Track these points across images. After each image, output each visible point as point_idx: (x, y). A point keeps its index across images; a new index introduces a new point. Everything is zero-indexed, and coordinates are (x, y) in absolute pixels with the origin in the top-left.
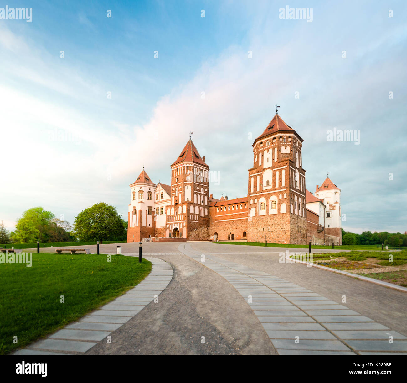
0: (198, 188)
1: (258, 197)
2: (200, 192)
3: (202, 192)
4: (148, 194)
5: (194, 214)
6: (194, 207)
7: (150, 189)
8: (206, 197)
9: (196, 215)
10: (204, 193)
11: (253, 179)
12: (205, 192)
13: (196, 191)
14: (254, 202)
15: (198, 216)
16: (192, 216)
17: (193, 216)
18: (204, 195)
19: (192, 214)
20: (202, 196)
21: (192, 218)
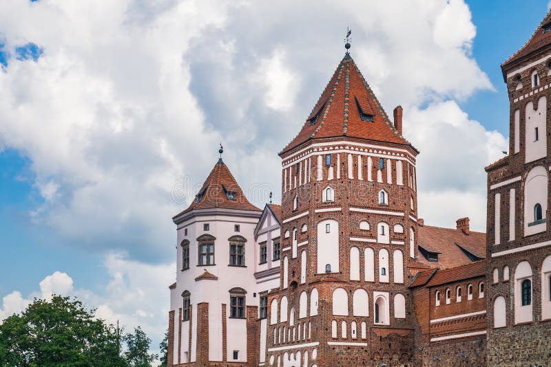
0: (364, 226)
1: (512, 262)
2: (376, 238)
3: (384, 239)
4: (233, 247)
5: (350, 318)
6: (350, 292)
7: (237, 228)
8: (398, 255)
9: (359, 320)
10: (390, 240)
11: (498, 197)
12: (394, 236)
13: (356, 236)
14: (501, 275)
15: (364, 325)
16: (339, 327)
17: (344, 324)
18: (391, 248)
19: (340, 320)
20: (383, 254)
21: (339, 333)
